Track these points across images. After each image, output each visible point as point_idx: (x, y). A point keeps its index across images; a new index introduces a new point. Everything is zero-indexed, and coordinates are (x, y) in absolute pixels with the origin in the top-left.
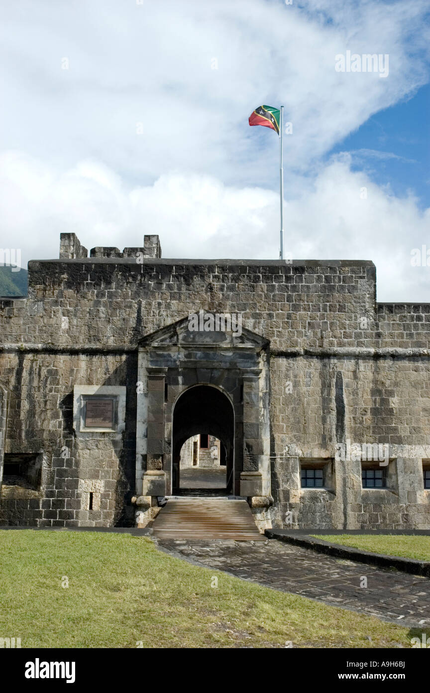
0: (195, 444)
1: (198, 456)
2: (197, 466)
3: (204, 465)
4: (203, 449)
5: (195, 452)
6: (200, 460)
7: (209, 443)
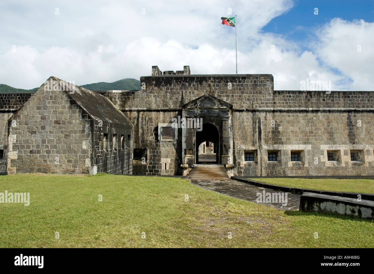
0: (204, 145)
1: (205, 149)
2: (205, 154)
3: (207, 153)
4: (207, 147)
5: (204, 148)
6: (206, 151)
7: (209, 145)
